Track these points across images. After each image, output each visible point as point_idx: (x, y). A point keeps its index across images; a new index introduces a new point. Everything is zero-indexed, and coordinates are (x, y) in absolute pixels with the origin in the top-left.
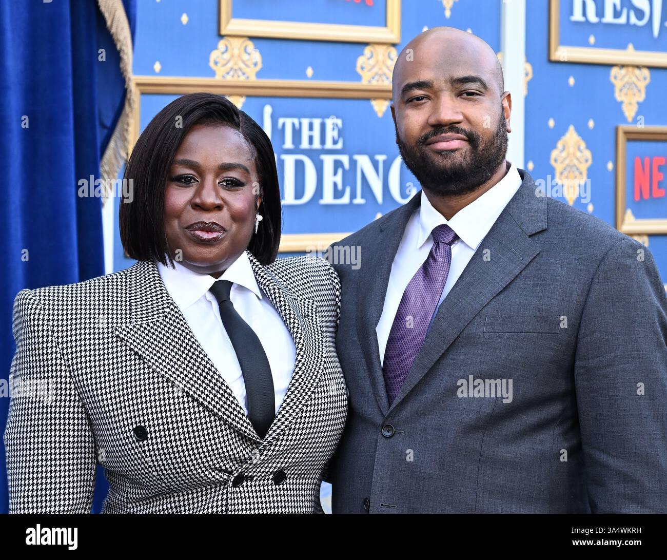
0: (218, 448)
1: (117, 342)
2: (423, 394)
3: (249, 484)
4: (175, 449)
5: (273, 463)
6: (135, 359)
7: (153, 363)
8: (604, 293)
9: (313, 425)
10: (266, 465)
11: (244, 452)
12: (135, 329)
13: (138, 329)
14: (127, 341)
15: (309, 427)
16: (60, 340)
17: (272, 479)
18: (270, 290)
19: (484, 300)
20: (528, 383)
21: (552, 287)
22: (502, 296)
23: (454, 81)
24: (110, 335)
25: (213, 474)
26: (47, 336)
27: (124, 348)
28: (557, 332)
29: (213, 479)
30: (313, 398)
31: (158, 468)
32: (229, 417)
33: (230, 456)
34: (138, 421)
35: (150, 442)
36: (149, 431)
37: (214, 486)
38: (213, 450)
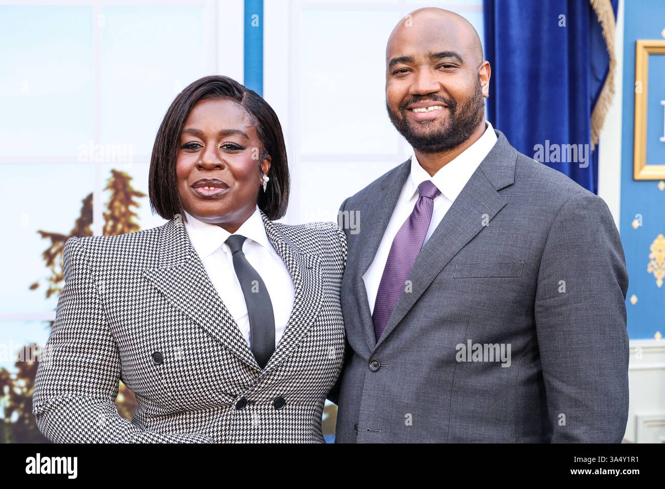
0: (224, 374)
1: (144, 282)
2: (403, 333)
3: (251, 407)
4: (186, 373)
5: (273, 390)
6: (158, 297)
7: (172, 300)
8: (559, 241)
9: (309, 359)
10: (266, 392)
11: (247, 379)
12: (160, 272)
13: (163, 272)
14: (152, 282)
15: (305, 360)
16: (97, 278)
17: (272, 405)
18: (278, 245)
19: (455, 249)
20: (494, 321)
21: (515, 236)
22: (471, 244)
23: (432, 56)
24: (139, 276)
25: (220, 397)
26: (86, 274)
27: (149, 287)
28: (518, 276)
29: (220, 401)
30: (309, 335)
31: (172, 389)
32: (233, 347)
33: (234, 381)
34: (156, 348)
35: (165, 366)
36: (164, 357)
37: (220, 408)
38: (219, 375)
